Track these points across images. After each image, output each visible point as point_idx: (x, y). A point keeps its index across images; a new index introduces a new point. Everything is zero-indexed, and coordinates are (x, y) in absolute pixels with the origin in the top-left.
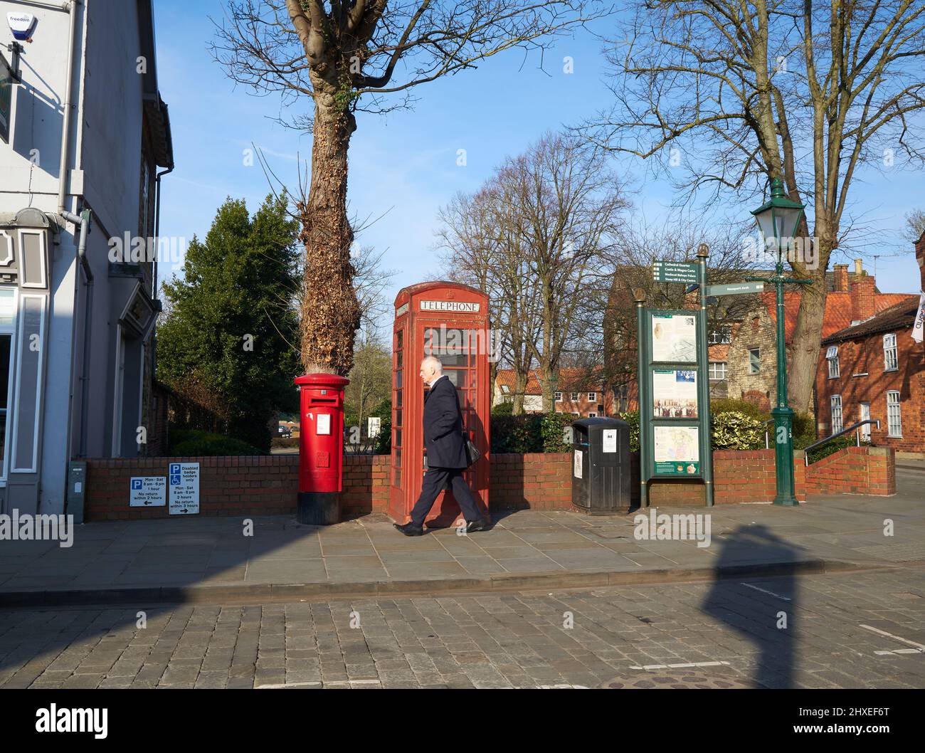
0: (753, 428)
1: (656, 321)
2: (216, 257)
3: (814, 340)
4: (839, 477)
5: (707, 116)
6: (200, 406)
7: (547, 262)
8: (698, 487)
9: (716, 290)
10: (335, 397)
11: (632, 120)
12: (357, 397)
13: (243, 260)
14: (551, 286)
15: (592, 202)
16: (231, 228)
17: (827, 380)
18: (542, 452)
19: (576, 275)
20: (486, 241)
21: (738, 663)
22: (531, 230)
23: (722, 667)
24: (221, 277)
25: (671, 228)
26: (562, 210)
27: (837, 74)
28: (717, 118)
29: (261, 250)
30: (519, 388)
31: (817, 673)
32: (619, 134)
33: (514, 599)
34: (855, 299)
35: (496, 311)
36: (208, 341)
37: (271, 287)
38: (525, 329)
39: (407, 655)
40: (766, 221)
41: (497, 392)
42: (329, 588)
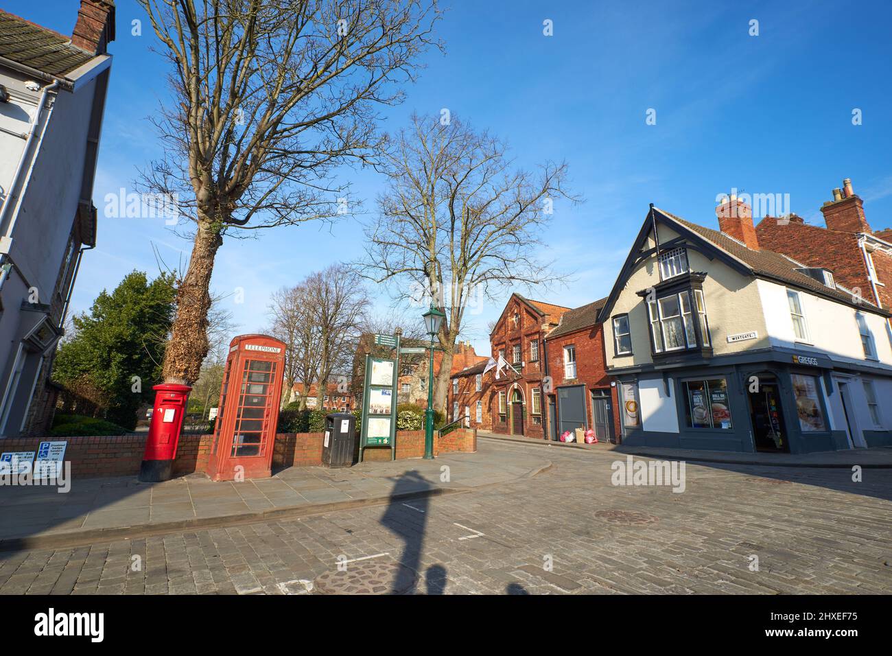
0: (416, 419)
1: (375, 364)
2: (118, 304)
3: (447, 376)
4: (454, 443)
5: (408, 268)
6: (86, 399)
7: (327, 327)
8: (388, 451)
9: (404, 350)
10: (181, 399)
11: (374, 264)
12: (205, 396)
13: (137, 308)
14: (327, 340)
15: (353, 300)
16: (133, 288)
17: (453, 395)
18: (308, 432)
19: (341, 335)
20: (296, 314)
21: (393, 553)
22: (320, 310)
23: (385, 556)
24: (119, 317)
25: (389, 317)
26: (338, 302)
27: (462, 259)
28: (412, 270)
29: (152, 303)
30: (305, 393)
31: (431, 554)
32: (366, 270)
33: (276, 524)
34: (466, 357)
35: (297, 351)
36: (101, 356)
37: (156, 326)
38: (311, 361)
39: (194, 573)
40: (428, 319)
41: (292, 395)
42: (149, 528)
